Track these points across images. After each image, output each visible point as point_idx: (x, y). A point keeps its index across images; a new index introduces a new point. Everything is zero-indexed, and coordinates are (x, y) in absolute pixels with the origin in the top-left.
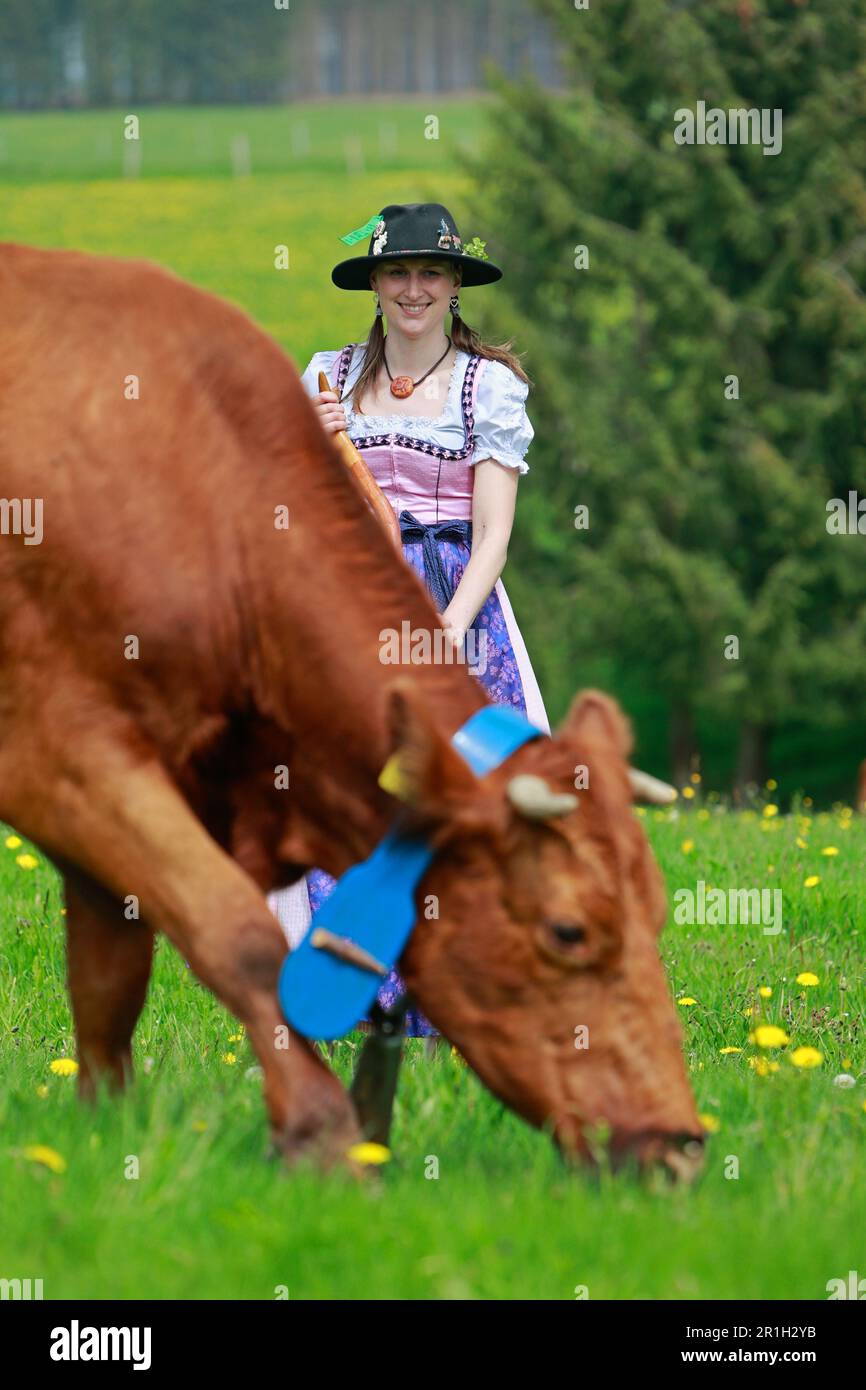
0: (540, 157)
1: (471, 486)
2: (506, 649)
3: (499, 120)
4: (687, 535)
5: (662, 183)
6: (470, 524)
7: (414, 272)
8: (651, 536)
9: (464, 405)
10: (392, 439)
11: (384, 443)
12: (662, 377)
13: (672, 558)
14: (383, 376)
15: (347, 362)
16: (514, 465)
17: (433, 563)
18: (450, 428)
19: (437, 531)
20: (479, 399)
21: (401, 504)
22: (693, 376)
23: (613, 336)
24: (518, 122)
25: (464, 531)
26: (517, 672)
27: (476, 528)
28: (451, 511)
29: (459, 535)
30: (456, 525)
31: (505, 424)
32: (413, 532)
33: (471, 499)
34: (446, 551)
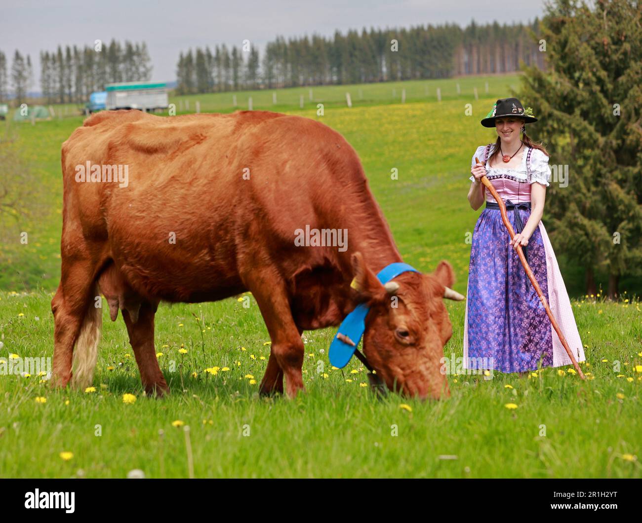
0: (538, 92)
1: (530, 191)
2: (541, 245)
3: (525, 79)
4: (590, 214)
5: (579, 99)
6: (530, 204)
7: (505, 122)
8: (578, 214)
9: (527, 165)
10: (503, 176)
11: (501, 177)
12: (580, 162)
13: (586, 222)
14: (500, 155)
15: (488, 150)
16: (544, 184)
17: (517, 217)
18: (522, 172)
19: (518, 206)
20: (532, 162)
21: (506, 197)
22: (591, 161)
23: (563, 148)
24: (531, 80)
25: (528, 206)
26: (544, 253)
27: (532, 204)
28: (523, 199)
29: (527, 207)
30: (525, 204)
31: (540, 170)
32: (510, 207)
33: (530, 195)
34: (522, 213)
